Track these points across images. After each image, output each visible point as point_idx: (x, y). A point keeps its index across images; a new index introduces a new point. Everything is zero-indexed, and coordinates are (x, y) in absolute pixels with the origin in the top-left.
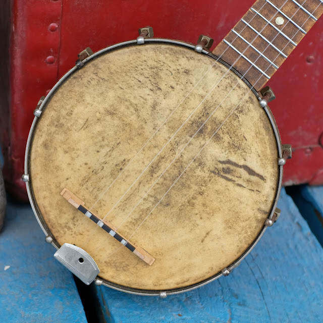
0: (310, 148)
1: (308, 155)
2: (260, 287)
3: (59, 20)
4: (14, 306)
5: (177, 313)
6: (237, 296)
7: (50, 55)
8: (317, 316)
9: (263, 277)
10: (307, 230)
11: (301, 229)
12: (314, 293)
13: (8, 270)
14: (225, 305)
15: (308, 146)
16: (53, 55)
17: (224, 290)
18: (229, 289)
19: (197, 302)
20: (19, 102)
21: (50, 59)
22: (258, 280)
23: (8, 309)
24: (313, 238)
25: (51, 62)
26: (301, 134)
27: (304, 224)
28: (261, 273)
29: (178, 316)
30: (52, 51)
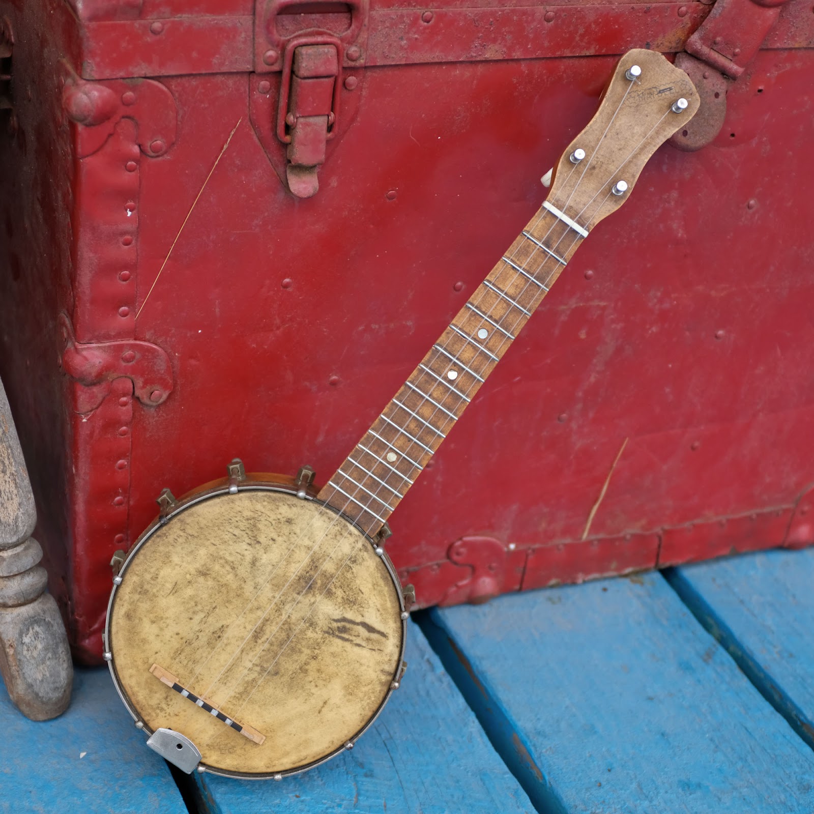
0: (437, 564)
1: (435, 572)
2: (388, 751)
3: (128, 456)
4: (100, 803)
5: (294, 795)
6: (362, 765)
7: (118, 496)
8: (458, 781)
9: (391, 738)
10: (440, 669)
11: (433, 668)
12: (452, 752)
13: (84, 757)
14: (349, 778)
15: (435, 562)
16: (122, 496)
17: (346, 759)
18: (353, 757)
19: (316, 777)
20: (82, 553)
21: (118, 501)
22: (386, 742)
23: (93, 808)
24: (448, 679)
25: (120, 503)
26: (425, 549)
27: (436, 661)
28: (388, 732)
29: (295, 798)
30: (121, 491)
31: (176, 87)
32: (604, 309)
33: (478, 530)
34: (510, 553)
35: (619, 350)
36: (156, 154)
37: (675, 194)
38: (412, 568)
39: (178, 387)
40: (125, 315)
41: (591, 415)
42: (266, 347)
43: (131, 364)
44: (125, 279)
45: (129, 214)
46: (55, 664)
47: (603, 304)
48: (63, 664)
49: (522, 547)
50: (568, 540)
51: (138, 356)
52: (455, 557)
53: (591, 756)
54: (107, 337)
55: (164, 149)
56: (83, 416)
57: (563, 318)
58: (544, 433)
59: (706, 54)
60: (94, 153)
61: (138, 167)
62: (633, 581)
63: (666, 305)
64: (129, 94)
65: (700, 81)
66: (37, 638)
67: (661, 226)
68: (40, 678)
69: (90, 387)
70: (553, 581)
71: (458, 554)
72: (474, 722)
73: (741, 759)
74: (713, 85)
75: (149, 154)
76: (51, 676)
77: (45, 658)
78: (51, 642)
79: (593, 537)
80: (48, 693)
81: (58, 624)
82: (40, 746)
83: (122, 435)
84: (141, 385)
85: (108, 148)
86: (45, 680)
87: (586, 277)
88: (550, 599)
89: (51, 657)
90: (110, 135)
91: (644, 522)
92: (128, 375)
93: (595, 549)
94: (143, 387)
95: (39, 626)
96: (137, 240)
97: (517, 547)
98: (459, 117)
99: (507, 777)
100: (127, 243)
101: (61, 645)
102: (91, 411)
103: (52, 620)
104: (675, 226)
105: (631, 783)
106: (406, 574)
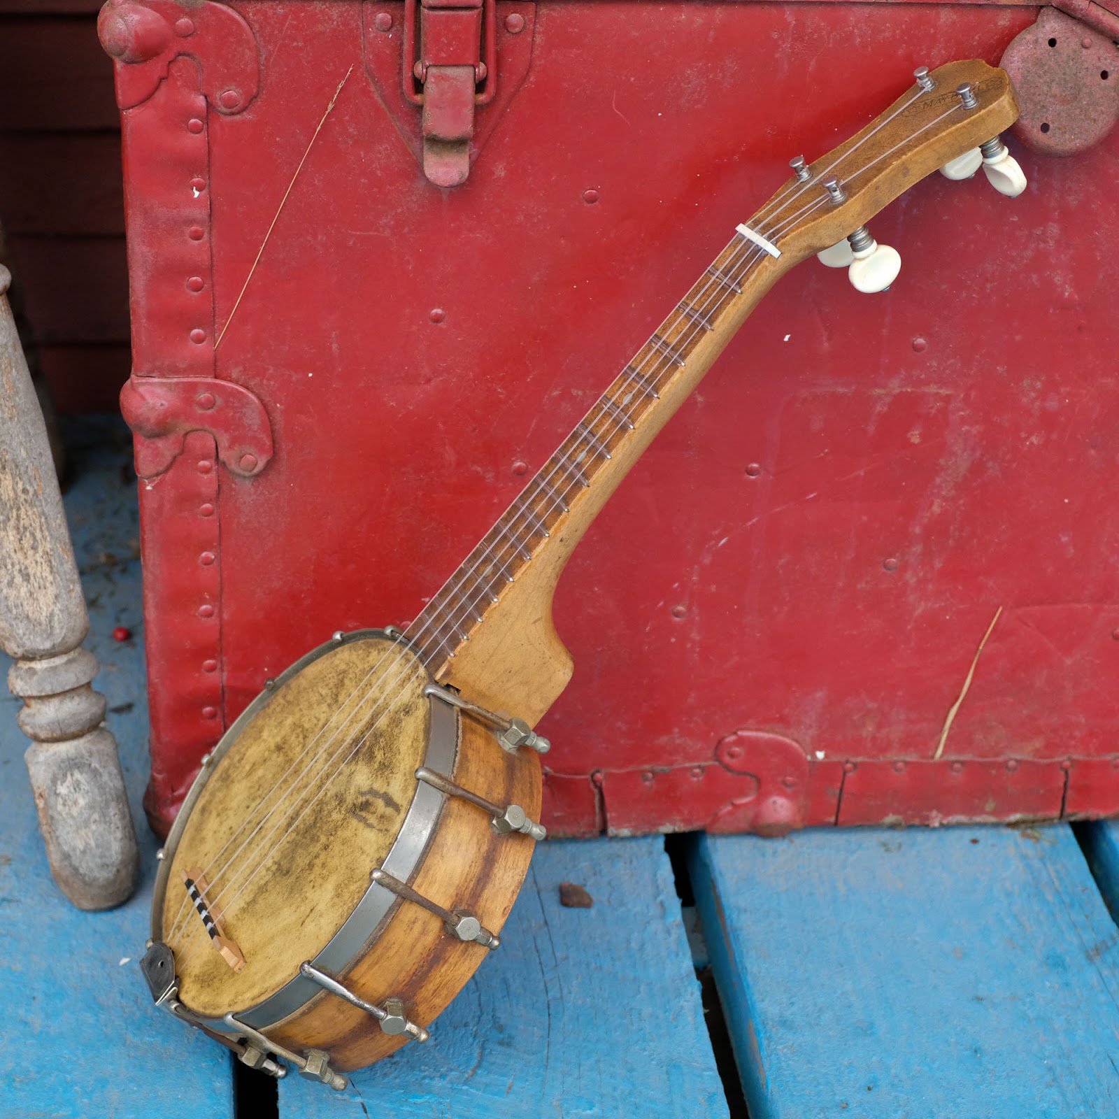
0: (699, 767)
1: (697, 779)
2: (549, 1015)
3: (215, 546)
4: (119, 1025)
6: (501, 1029)
7: (206, 604)
8: (631, 1070)
9: (562, 998)
10: (675, 917)
11: (664, 915)
12: (642, 1029)
13: (125, 964)
14: (475, 1043)
15: (696, 764)
16: (210, 604)
17: (484, 1017)
18: (493, 1016)
21: (205, 611)
22: (550, 1003)
24: (680, 931)
25: (209, 615)
26: (678, 741)
27: (675, 904)
28: (561, 990)
30: (208, 597)
31: (254, 15)
32: (947, 399)
33: (763, 723)
34: (815, 763)
35: (977, 468)
36: (230, 110)
37: (1054, 229)
38: (659, 768)
39: (284, 455)
40: (199, 340)
41: (938, 564)
42: (411, 408)
43: (210, 412)
44: (197, 288)
45: (197, 194)
46: (104, 829)
47: (944, 392)
48: (115, 832)
49: (835, 758)
50: (912, 757)
51: (219, 401)
52: (727, 759)
53: (850, 1065)
54: (175, 371)
55: (241, 103)
56: (146, 481)
57: (880, 408)
58: (861, 586)
59: (1082, 10)
60: (142, 102)
61: (205, 127)
62: (1024, 835)
63: (1053, 404)
64: (184, 21)
65: (1075, 51)
66: (77, 789)
67: (1035, 277)
68: (81, 847)
69: (153, 440)
70: (890, 819)
71: (732, 755)
72: (692, 994)
73: (1085, 1102)
74: (1099, 59)
75: (219, 109)
76: (97, 846)
77: (89, 818)
78: (98, 799)
79: (953, 758)
80: (92, 870)
81: (110, 774)
82: (74, 942)
83: (206, 516)
84: (227, 445)
85: (160, 96)
86: (88, 851)
87: (917, 348)
88: (884, 845)
89: (98, 819)
90: (161, 79)
91: (1038, 743)
92: (207, 427)
93: (957, 776)
94: (231, 447)
95: (81, 773)
96: (210, 233)
97: (826, 756)
98: (690, 86)
99: (708, 1076)
100: (197, 236)
101: (113, 804)
102: (157, 475)
103: (101, 767)
104: (1058, 279)
105: (896, 1111)
106: (650, 775)
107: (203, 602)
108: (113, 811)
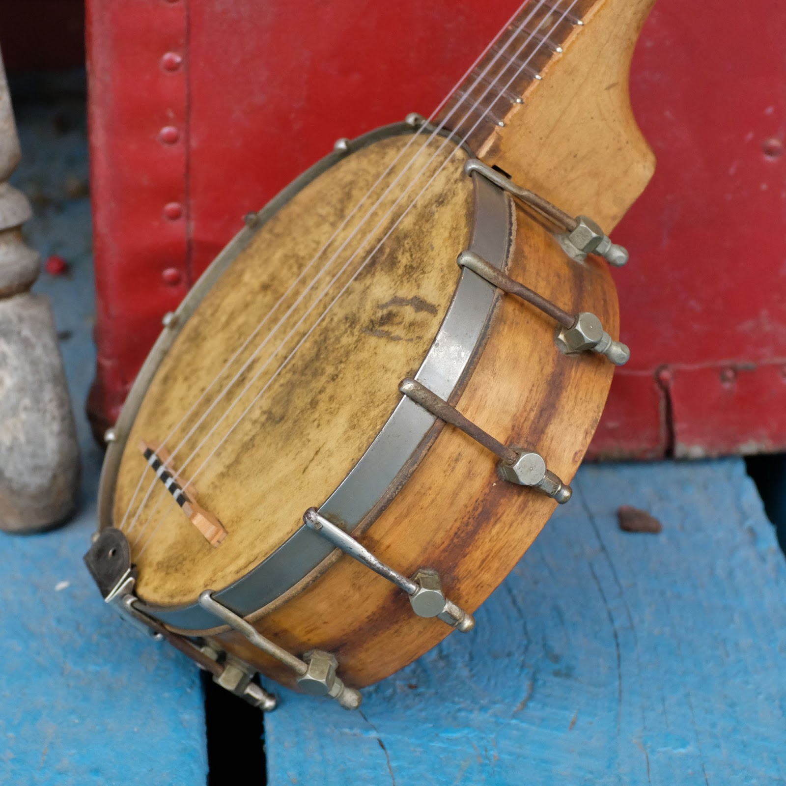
2: (618, 645)
3: (181, 45)
5: (407, 683)
6: (556, 659)
7: (169, 126)
9: (632, 627)
10: (770, 543)
11: (755, 541)
12: (741, 661)
13: (63, 591)
14: (523, 674)
16: (174, 125)
17: (532, 646)
18: (544, 645)
19: (460, 665)
21: (168, 135)
22: (618, 633)
25: (172, 140)
26: (768, 327)
28: (630, 619)
29: (406, 688)
30: (171, 116)
38: (743, 363)
46: (37, 419)
68: (7, 442)
76: (29, 442)
77: (18, 404)
78: (30, 378)
80: (20, 474)
81: (45, 346)
83: (171, 3)
86: (16, 448)
89: (29, 405)
103: (33, 336)
106: (730, 374)
107: (165, 122)
108: (49, 394)
